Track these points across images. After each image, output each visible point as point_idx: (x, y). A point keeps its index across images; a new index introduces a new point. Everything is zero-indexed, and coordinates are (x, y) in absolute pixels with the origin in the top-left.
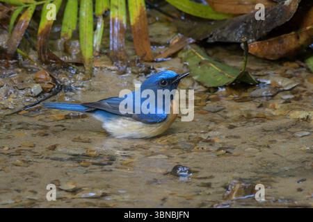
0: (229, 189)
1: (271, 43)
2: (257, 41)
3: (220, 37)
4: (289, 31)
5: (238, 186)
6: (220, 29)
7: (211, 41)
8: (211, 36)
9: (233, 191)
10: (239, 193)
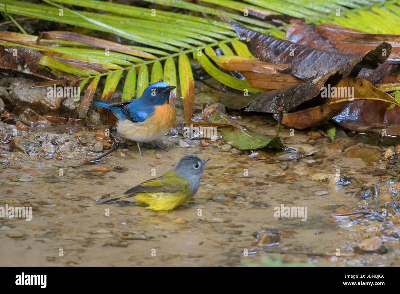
0: (258, 237)
1: (299, 115)
2: (289, 112)
3: (256, 108)
4: (315, 106)
5: (265, 235)
6: (256, 101)
7: (248, 110)
8: (248, 107)
9: (260, 239)
10: (265, 242)
